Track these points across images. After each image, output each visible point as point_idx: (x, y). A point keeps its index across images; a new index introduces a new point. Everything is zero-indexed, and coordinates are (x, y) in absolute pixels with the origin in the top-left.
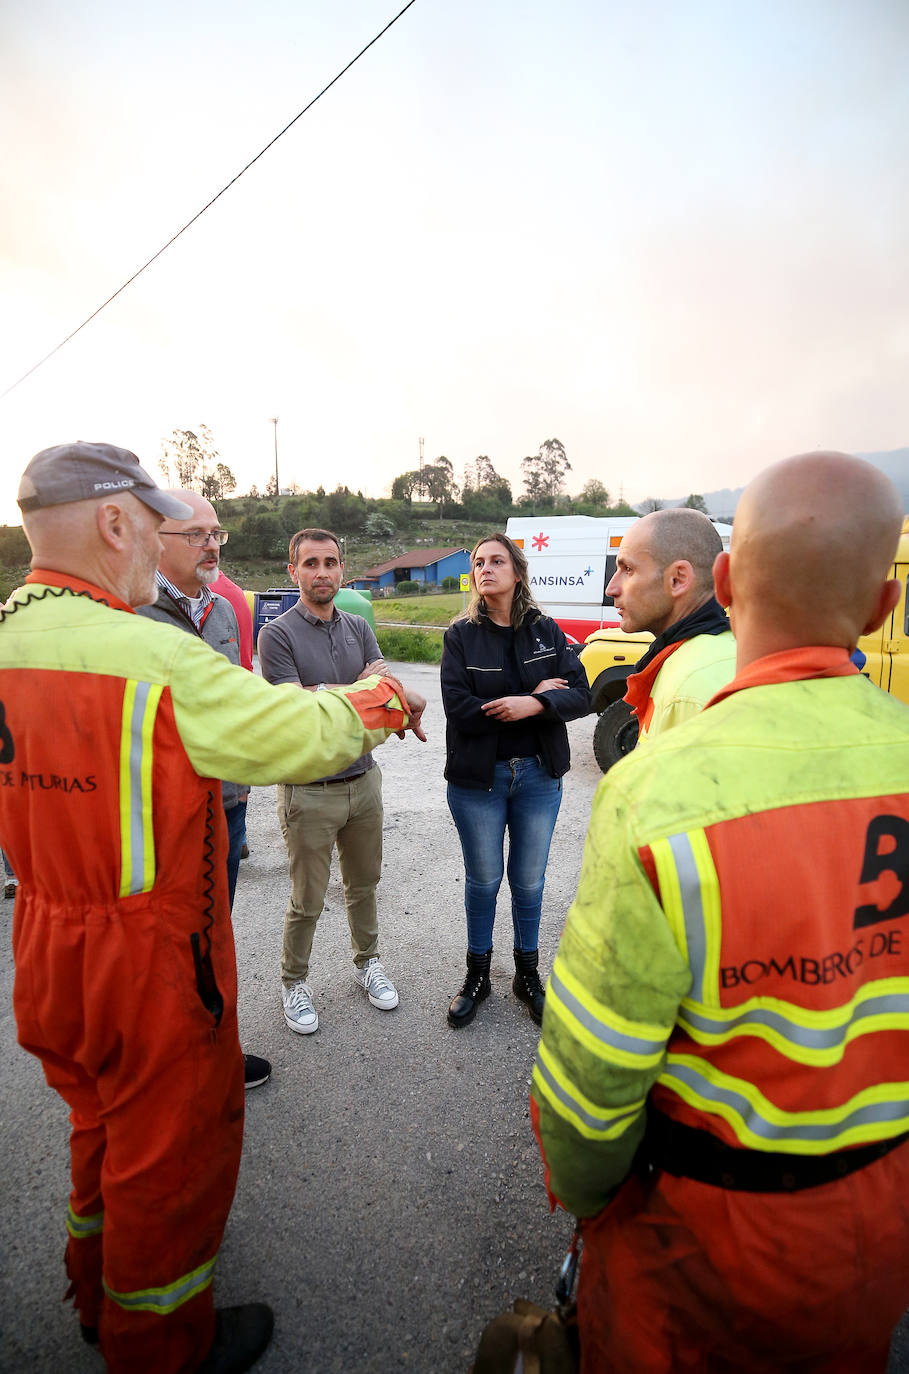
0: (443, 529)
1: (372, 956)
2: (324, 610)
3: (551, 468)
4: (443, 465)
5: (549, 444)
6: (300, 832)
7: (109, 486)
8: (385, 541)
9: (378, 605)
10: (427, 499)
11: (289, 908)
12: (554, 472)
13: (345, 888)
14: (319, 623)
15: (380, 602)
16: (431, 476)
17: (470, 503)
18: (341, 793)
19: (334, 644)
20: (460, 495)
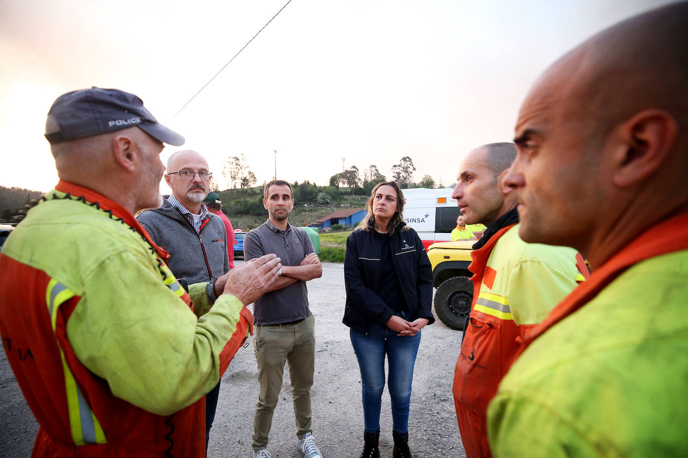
0: (354, 200)
1: (308, 431)
2: (282, 224)
3: (406, 170)
4: (354, 170)
5: (404, 159)
6: (264, 354)
7: (121, 123)
8: (326, 206)
9: (323, 236)
10: (346, 186)
11: (257, 401)
12: (407, 172)
13: (292, 389)
14: (278, 232)
15: (323, 234)
16: (348, 175)
17: (367, 187)
18: (289, 331)
19: (287, 243)
20: (362, 183)
